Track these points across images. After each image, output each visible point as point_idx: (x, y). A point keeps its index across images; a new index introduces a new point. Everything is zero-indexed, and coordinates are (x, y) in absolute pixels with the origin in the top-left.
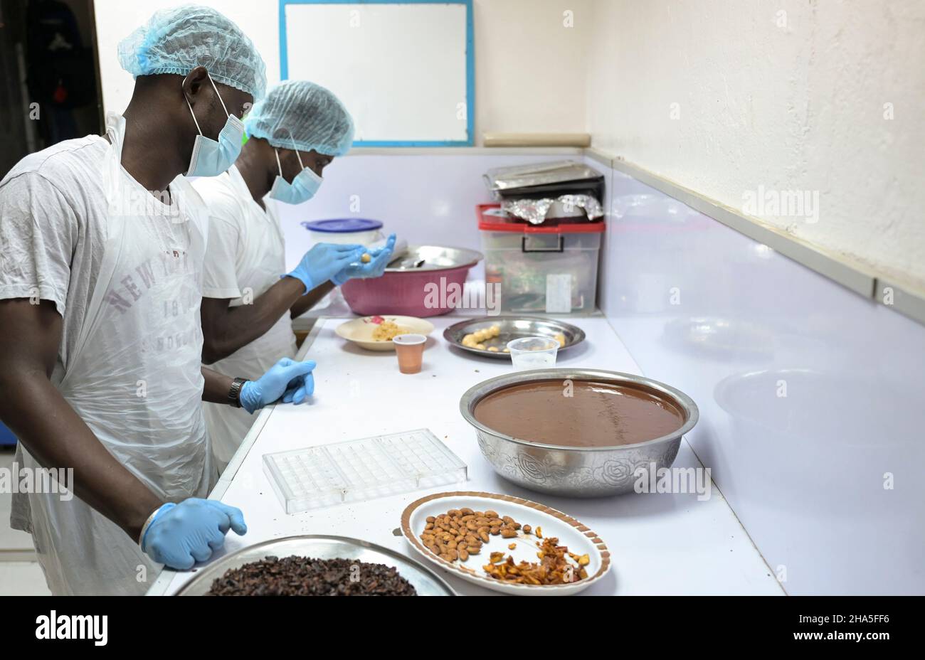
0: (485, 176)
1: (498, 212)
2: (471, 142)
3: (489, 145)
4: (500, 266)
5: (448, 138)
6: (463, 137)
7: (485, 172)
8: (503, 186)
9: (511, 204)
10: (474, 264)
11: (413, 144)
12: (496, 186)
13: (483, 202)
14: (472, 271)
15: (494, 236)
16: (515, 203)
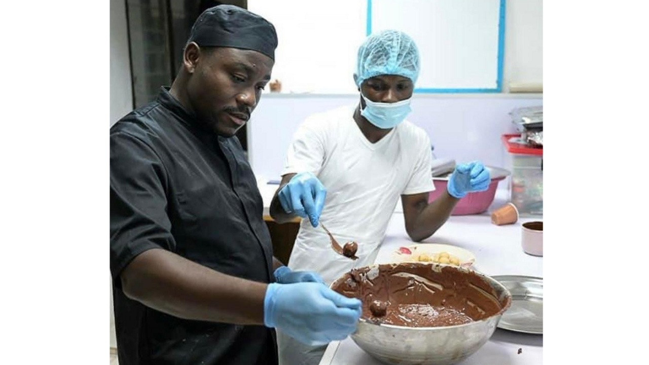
0: (510, 114)
1: (519, 141)
2: (499, 90)
3: (513, 92)
4: (523, 179)
5: (483, 87)
6: (494, 86)
7: (510, 111)
8: (528, 121)
9: (533, 134)
10: (503, 178)
11: (457, 91)
12: (523, 121)
13: (508, 132)
14: (500, 183)
15: (517, 157)
16: (537, 134)
